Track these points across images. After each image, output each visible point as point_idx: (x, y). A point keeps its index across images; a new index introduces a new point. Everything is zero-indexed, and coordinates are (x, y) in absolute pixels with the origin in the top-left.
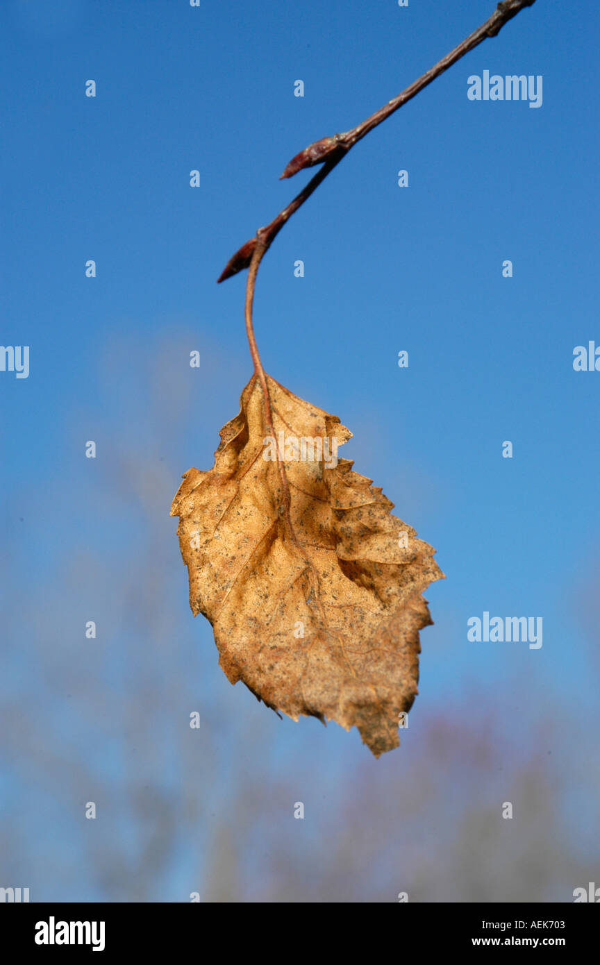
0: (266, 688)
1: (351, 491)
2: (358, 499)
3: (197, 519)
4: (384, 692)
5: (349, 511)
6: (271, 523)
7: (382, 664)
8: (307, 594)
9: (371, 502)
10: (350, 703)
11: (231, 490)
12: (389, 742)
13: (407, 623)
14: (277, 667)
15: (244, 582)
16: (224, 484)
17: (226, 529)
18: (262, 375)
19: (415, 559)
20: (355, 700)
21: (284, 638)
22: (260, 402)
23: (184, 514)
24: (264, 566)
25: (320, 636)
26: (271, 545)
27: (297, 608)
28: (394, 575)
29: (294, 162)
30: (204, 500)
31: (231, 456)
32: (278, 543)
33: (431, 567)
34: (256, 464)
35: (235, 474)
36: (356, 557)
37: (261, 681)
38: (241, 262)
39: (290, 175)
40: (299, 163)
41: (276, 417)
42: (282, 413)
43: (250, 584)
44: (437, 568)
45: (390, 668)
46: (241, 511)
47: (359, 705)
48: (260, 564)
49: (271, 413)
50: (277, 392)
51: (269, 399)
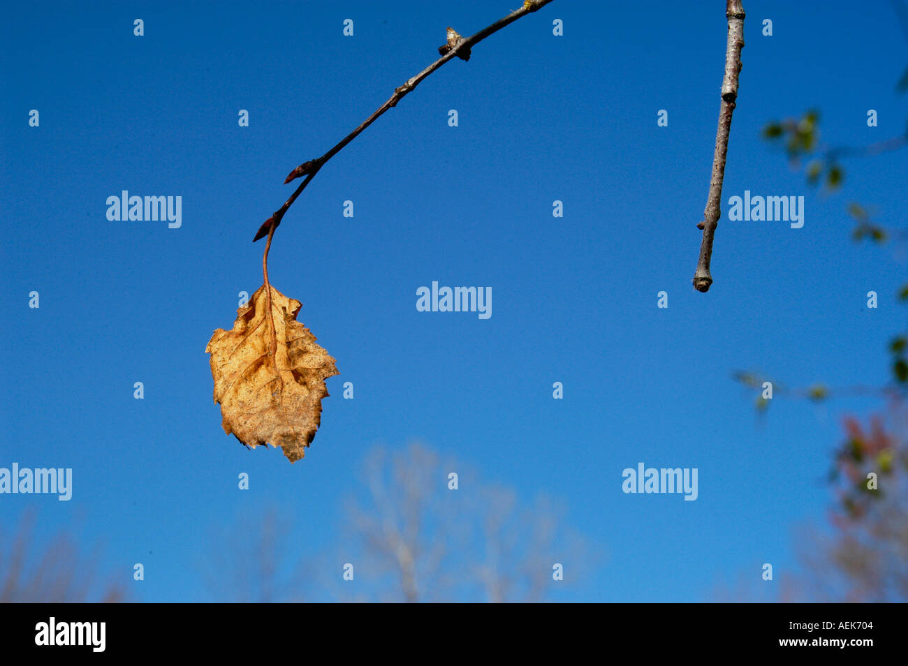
0: (242, 434)
1: (293, 331)
2: (296, 335)
3: (220, 354)
4: (297, 429)
5: (292, 342)
6: (260, 356)
7: (301, 417)
8: (274, 391)
9: (303, 335)
10: (279, 435)
11: (241, 339)
12: (299, 455)
13: (316, 396)
14: (248, 422)
15: (239, 384)
16: (237, 337)
17: (234, 359)
18: (267, 285)
19: (325, 365)
20: (281, 433)
21: (255, 410)
22: (265, 299)
23: (213, 352)
24: (253, 377)
25: (274, 408)
26: (259, 367)
27: (266, 396)
28: (314, 375)
29: (290, 175)
30: (224, 345)
31: (243, 323)
32: (263, 367)
33: (333, 369)
34: (258, 329)
35: (244, 333)
36: (296, 367)
37: (239, 431)
38: (266, 230)
39: (288, 181)
40: (293, 174)
41: (273, 306)
42: (277, 305)
43: (243, 385)
44: (336, 370)
45: (304, 418)
46: (244, 351)
47: (283, 436)
48: (250, 375)
49: (271, 305)
50: (275, 294)
51: (270, 298)
